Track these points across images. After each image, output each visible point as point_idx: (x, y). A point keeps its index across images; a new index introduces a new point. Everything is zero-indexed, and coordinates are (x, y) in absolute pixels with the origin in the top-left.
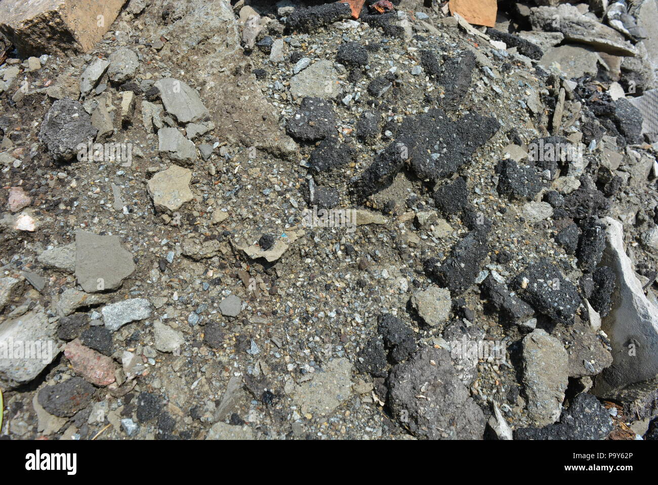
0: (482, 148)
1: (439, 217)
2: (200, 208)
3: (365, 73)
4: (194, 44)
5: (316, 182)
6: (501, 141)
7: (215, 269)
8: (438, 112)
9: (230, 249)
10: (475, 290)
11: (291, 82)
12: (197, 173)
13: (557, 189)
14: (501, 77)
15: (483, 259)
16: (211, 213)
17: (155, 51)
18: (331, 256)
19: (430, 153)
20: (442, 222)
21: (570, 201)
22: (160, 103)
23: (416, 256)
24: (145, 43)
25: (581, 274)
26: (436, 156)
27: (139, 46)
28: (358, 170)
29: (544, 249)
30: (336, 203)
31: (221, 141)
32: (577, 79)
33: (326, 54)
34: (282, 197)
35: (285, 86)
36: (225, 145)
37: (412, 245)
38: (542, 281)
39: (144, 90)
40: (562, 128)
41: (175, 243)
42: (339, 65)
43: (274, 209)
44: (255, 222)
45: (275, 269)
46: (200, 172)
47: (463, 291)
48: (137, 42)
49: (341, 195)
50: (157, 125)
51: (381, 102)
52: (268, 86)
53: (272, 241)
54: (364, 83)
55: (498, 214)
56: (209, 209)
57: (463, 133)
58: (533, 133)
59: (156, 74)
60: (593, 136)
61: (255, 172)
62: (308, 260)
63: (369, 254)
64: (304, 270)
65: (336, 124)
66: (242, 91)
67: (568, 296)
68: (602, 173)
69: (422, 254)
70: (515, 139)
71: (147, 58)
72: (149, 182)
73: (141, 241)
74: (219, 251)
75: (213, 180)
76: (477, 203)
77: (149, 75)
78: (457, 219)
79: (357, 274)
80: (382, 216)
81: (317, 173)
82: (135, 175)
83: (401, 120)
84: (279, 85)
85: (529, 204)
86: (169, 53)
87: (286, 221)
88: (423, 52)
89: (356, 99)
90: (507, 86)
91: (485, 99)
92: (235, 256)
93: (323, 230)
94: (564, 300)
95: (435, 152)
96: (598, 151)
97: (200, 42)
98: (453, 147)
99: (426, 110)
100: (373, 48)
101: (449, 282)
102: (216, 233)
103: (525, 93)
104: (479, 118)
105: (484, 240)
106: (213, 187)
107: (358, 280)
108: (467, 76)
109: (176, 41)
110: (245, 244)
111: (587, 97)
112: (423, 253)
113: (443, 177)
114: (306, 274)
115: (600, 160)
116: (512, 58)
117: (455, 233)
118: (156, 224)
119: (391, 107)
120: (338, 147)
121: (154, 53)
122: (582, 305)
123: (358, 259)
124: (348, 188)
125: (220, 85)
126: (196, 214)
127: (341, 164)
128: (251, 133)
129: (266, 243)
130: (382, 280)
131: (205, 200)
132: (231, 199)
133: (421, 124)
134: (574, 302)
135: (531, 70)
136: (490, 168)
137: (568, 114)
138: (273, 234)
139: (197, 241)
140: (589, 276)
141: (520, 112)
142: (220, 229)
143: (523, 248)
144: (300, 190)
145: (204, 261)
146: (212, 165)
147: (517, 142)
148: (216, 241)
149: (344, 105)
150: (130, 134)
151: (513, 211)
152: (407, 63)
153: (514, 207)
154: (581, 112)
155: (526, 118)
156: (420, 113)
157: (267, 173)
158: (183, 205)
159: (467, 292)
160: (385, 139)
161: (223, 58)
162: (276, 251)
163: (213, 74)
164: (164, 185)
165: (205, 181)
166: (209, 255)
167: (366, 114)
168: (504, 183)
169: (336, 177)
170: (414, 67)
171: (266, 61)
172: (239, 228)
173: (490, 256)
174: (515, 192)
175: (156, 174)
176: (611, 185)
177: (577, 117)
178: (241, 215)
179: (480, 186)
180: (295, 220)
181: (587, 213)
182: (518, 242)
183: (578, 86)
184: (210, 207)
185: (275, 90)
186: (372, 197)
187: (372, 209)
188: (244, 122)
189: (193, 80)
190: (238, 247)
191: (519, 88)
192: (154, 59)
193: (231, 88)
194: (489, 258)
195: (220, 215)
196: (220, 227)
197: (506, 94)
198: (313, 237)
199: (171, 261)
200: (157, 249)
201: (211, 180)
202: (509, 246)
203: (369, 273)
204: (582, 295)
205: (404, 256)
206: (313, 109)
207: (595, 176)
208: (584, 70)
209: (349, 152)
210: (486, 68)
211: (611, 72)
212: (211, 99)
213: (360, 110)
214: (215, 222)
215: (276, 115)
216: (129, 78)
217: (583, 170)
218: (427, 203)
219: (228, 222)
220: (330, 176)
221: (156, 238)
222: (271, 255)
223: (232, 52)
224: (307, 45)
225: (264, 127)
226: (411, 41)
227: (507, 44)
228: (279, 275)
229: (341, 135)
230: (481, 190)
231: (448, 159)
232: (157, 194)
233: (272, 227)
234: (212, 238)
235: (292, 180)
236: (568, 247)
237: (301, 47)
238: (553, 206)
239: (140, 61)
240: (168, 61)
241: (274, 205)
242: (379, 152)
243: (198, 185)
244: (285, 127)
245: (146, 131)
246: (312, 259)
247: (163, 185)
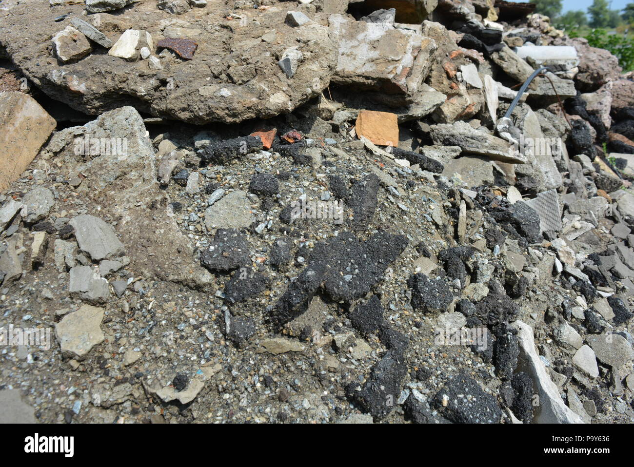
0: (394, 264)
1: (357, 337)
2: (111, 349)
3: (276, 201)
4: (112, 180)
5: (231, 313)
6: (411, 255)
7: (127, 416)
8: (347, 235)
9: (143, 392)
10: (399, 411)
11: (205, 214)
12: (109, 311)
13: (468, 297)
14: (406, 194)
15: (403, 378)
16: (123, 354)
17: (72, 188)
18: (250, 389)
19: (342, 275)
20: (360, 342)
21: (481, 308)
22: (74, 241)
23: (336, 381)
24: (62, 180)
25: (500, 383)
26: (348, 278)
27: (56, 184)
28: (273, 299)
29: (462, 360)
30: (252, 333)
31: (136, 276)
32: (477, 188)
33: (240, 185)
34: (198, 331)
35: (200, 217)
36: (140, 280)
37: (332, 370)
38: (461, 396)
39: (58, 228)
40: (468, 236)
41: (83, 390)
42: (252, 195)
43: (189, 344)
44: (169, 361)
45: (191, 410)
46: (113, 310)
47: (385, 415)
48: (54, 180)
49: (257, 325)
50: (69, 264)
51: (292, 229)
52: (183, 218)
53: (187, 381)
54: (276, 211)
55: (414, 328)
56: (121, 349)
57: (374, 252)
58: (441, 244)
59: (72, 211)
60: (496, 241)
61: (170, 306)
62: (227, 396)
63: (288, 383)
64: (223, 407)
65: (250, 254)
66: (158, 225)
67: (488, 410)
68: (508, 276)
69: (342, 379)
70: (424, 252)
71: (63, 196)
72: (57, 325)
73: (46, 392)
74: (131, 395)
75: (126, 318)
76: (393, 320)
77: (64, 213)
78: (374, 338)
79: (278, 406)
80: (299, 343)
81: (232, 305)
82: (43, 318)
83: (312, 245)
84: (194, 217)
85: (442, 315)
86: (86, 189)
87: (202, 356)
88: (331, 178)
89: (269, 227)
90: (413, 202)
91: (393, 216)
92: (148, 399)
93: (241, 362)
94: (485, 415)
95: (348, 273)
96: (502, 255)
97: (118, 177)
98: (364, 267)
99: (336, 233)
100: (284, 177)
101: (371, 408)
102: (128, 375)
103: (429, 207)
104: (388, 236)
105: (402, 359)
106: (126, 325)
107: (279, 413)
108: (373, 198)
109: (94, 177)
110: (158, 386)
111: (488, 204)
112: (343, 377)
113: (357, 298)
114: (224, 411)
115: (505, 264)
116: (415, 174)
117: (374, 352)
118: (63, 370)
119: (302, 233)
120: (252, 277)
121: (71, 190)
122: (505, 415)
123: (278, 390)
124: (264, 317)
125: (137, 219)
126: (107, 355)
127: (255, 294)
128: (166, 266)
129: (180, 383)
130: (303, 411)
131: (117, 339)
132: (144, 337)
133: (332, 248)
134: (495, 416)
135: (433, 184)
136: (402, 283)
137: (472, 222)
138: (187, 372)
139: (107, 386)
140: (508, 384)
141: (426, 225)
142: (132, 371)
143: (441, 362)
144: (216, 322)
145: (115, 407)
146: (125, 302)
147: (426, 255)
148: (128, 384)
149: (257, 233)
150: (41, 275)
151: (428, 324)
152: (316, 189)
153: (429, 320)
154: (483, 219)
155: (433, 231)
156: (331, 237)
157: (183, 306)
158: (92, 348)
159: (390, 415)
160: (298, 265)
161: (139, 193)
162: (191, 392)
163: (130, 209)
164: (74, 328)
165: (118, 319)
166: (120, 401)
167: (278, 242)
168: (417, 297)
169: (251, 306)
170: (323, 193)
171: (183, 193)
172: (153, 367)
173: (410, 374)
174: (427, 305)
175: (66, 317)
176: (519, 286)
177: (480, 223)
178: (155, 354)
179: (394, 302)
180: (211, 355)
181: (498, 319)
182: (436, 356)
183: (478, 195)
184: (122, 347)
185: (190, 222)
186: (288, 325)
187: (289, 336)
188: (160, 255)
189: (109, 215)
190: (151, 390)
191: (424, 203)
192: (71, 196)
193: (146, 222)
194: (409, 375)
195: (132, 356)
196: (133, 368)
197: (412, 210)
198: (230, 371)
199: (77, 412)
200: (63, 399)
201: (124, 318)
202: (427, 362)
203: (290, 404)
204: (503, 404)
205: (324, 383)
206: (227, 241)
207: (503, 279)
208: (482, 179)
209: (263, 281)
210: (391, 188)
211: (508, 177)
212: (127, 234)
213: (273, 237)
214: (127, 364)
215: (191, 248)
216: (42, 218)
217: (490, 275)
218: (344, 324)
219: (141, 362)
220: (246, 306)
221: (62, 387)
222: (185, 397)
223: (149, 187)
224: (222, 176)
225: (179, 260)
226: (320, 168)
227: (410, 161)
228: (195, 417)
229: (255, 265)
230: (396, 305)
231: (361, 279)
232: (64, 338)
233: (186, 365)
234: (124, 381)
235: (208, 311)
236: (485, 356)
237: (216, 178)
238: (466, 315)
239: (56, 199)
240: (85, 197)
241: (190, 340)
242: (292, 279)
243: (110, 324)
244: (200, 259)
245: (58, 270)
246: (230, 394)
247: (72, 328)
